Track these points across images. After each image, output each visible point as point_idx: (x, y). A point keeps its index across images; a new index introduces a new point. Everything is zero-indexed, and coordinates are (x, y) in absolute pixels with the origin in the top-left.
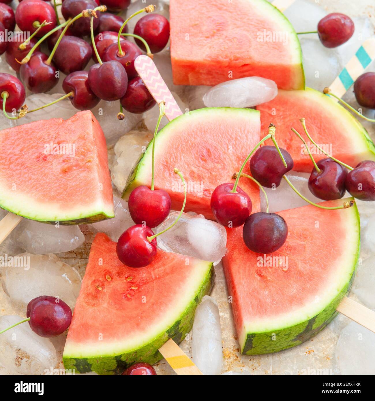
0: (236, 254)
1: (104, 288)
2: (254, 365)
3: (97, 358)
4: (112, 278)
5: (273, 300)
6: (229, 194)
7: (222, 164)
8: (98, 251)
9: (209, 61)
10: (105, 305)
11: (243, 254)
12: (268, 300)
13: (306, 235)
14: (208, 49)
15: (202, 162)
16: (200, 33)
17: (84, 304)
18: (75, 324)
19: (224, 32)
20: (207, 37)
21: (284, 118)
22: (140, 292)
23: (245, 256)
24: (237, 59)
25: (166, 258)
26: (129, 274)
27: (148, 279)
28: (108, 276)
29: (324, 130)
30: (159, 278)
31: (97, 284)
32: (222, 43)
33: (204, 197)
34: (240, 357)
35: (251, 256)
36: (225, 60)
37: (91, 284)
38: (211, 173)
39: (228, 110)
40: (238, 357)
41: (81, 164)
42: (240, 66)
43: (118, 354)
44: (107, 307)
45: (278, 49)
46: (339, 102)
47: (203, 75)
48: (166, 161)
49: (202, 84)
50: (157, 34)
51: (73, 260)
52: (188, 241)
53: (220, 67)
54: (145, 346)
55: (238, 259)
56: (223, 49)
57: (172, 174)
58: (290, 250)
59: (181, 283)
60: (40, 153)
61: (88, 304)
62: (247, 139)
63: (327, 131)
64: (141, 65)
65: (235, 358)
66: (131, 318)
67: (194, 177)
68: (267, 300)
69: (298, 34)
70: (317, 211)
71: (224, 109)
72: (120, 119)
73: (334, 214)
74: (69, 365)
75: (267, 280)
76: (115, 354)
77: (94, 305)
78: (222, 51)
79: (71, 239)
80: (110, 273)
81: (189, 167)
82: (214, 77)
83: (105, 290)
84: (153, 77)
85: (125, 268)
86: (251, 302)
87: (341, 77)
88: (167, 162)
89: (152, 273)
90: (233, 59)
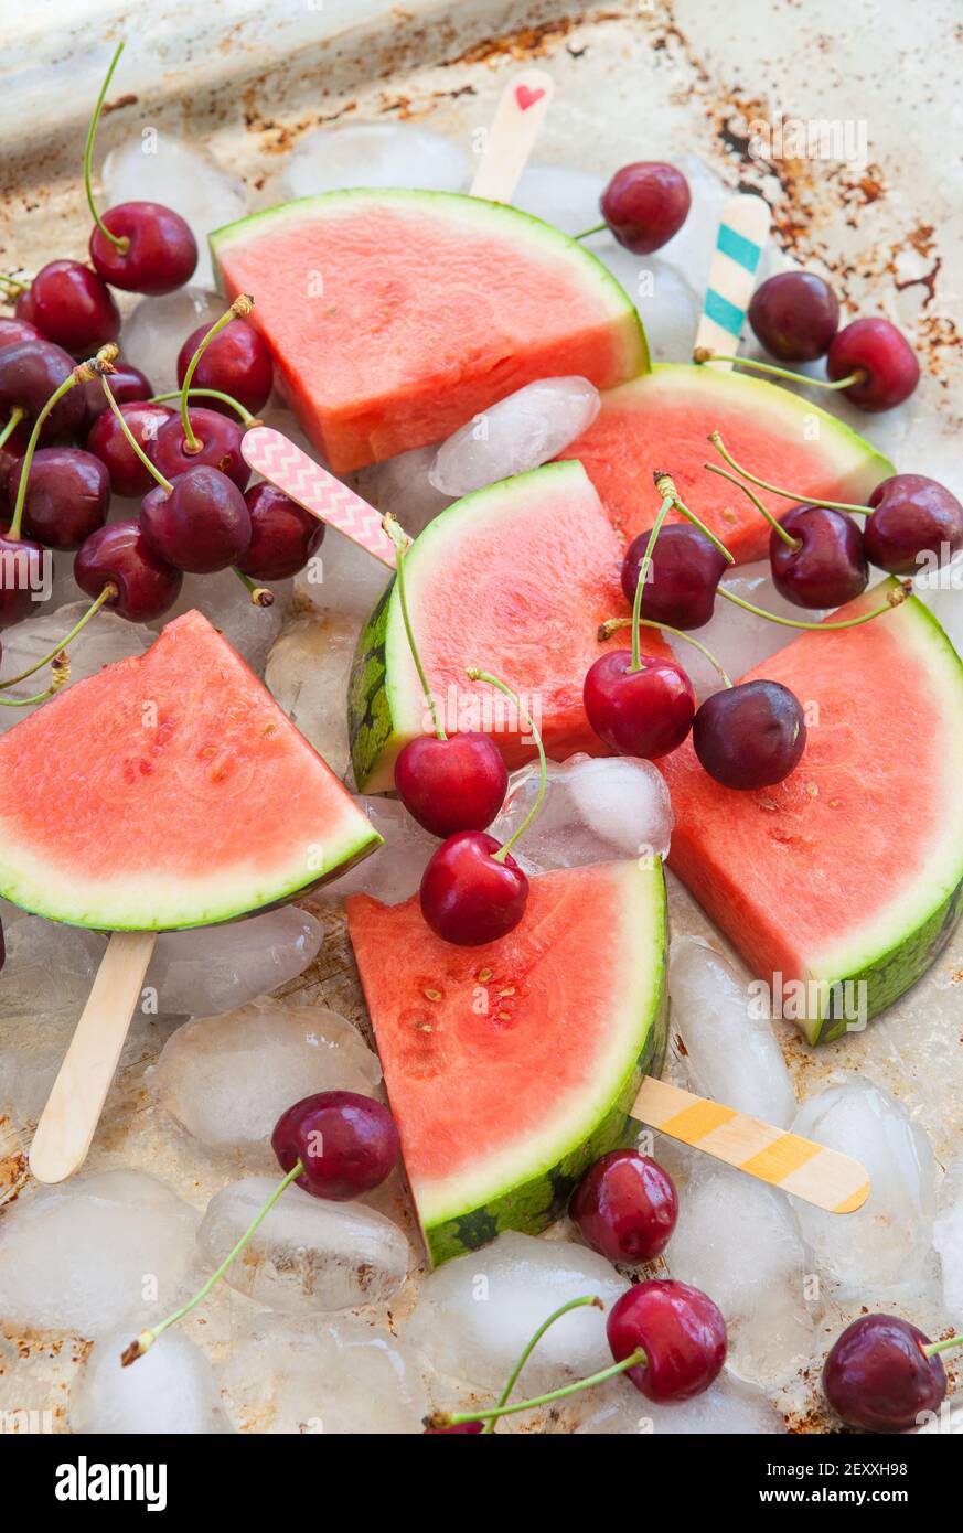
0: (699, 815)
1: (437, 1023)
2: (852, 1059)
3: (508, 1194)
4: (443, 992)
5: (845, 884)
6: (630, 679)
7: (562, 618)
8: (374, 941)
9: (414, 384)
10: (461, 1062)
11: (717, 809)
12: (834, 889)
13: (837, 705)
14: (396, 358)
15: (518, 629)
16: (353, 327)
17: (409, 1080)
18: (412, 1137)
19: (409, 304)
20: (377, 331)
21: (637, 456)
22: (525, 996)
23: (725, 811)
24: (477, 355)
25: (545, 890)
26: (476, 965)
27: (528, 957)
28: (428, 992)
29: (742, 448)
30: (555, 944)
31: (414, 1021)
32: (420, 331)
33: (562, 709)
34: (810, 1053)
35: (738, 805)
36: (450, 368)
37: (400, 1026)
38: (548, 648)
39: (511, 483)
40: (806, 1056)
41: (254, 744)
42: (491, 368)
43: (550, 1164)
44: (467, 1065)
45: (560, 297)
46: (737, 368)
47: (404, 426)
48: (439, 659)
49: (408, 449)
50: (245, 366)
51: (304, 993)
52: (586, 827)
53: (443, 390)
54: (606, 1118)
55: (713, 825)
56: (431, 344)
57: (467, 684)
58: (820, 755)
59: (612, 935)
60: (127, 761)
61: (419, 1076)
62: (585, 537)
63: (751, 448)
64: (261, 456)
65: (801, 1062)
66: (538, 1067)
67: (516, 672)
68: (832, 888)
69: (577, 238)
70: (829, 639)
71: (502, 486)
72: (265, 606)
73: (871, 632)
74: (443, 1240)
75: (806, 844)
76: (545, 1166)
77: (433, 1074)
78: (431, 349)
79: (294, 939)
80: (431, 981)
81: (496, 654)
82: (433, 420)
83: (441, 1027)
84: (301, 474)
85: (462, 954)
86: (798, 911)
87: (709, 313)
88: (444, 662)
89: (531, 939)
90: (465, 357)
